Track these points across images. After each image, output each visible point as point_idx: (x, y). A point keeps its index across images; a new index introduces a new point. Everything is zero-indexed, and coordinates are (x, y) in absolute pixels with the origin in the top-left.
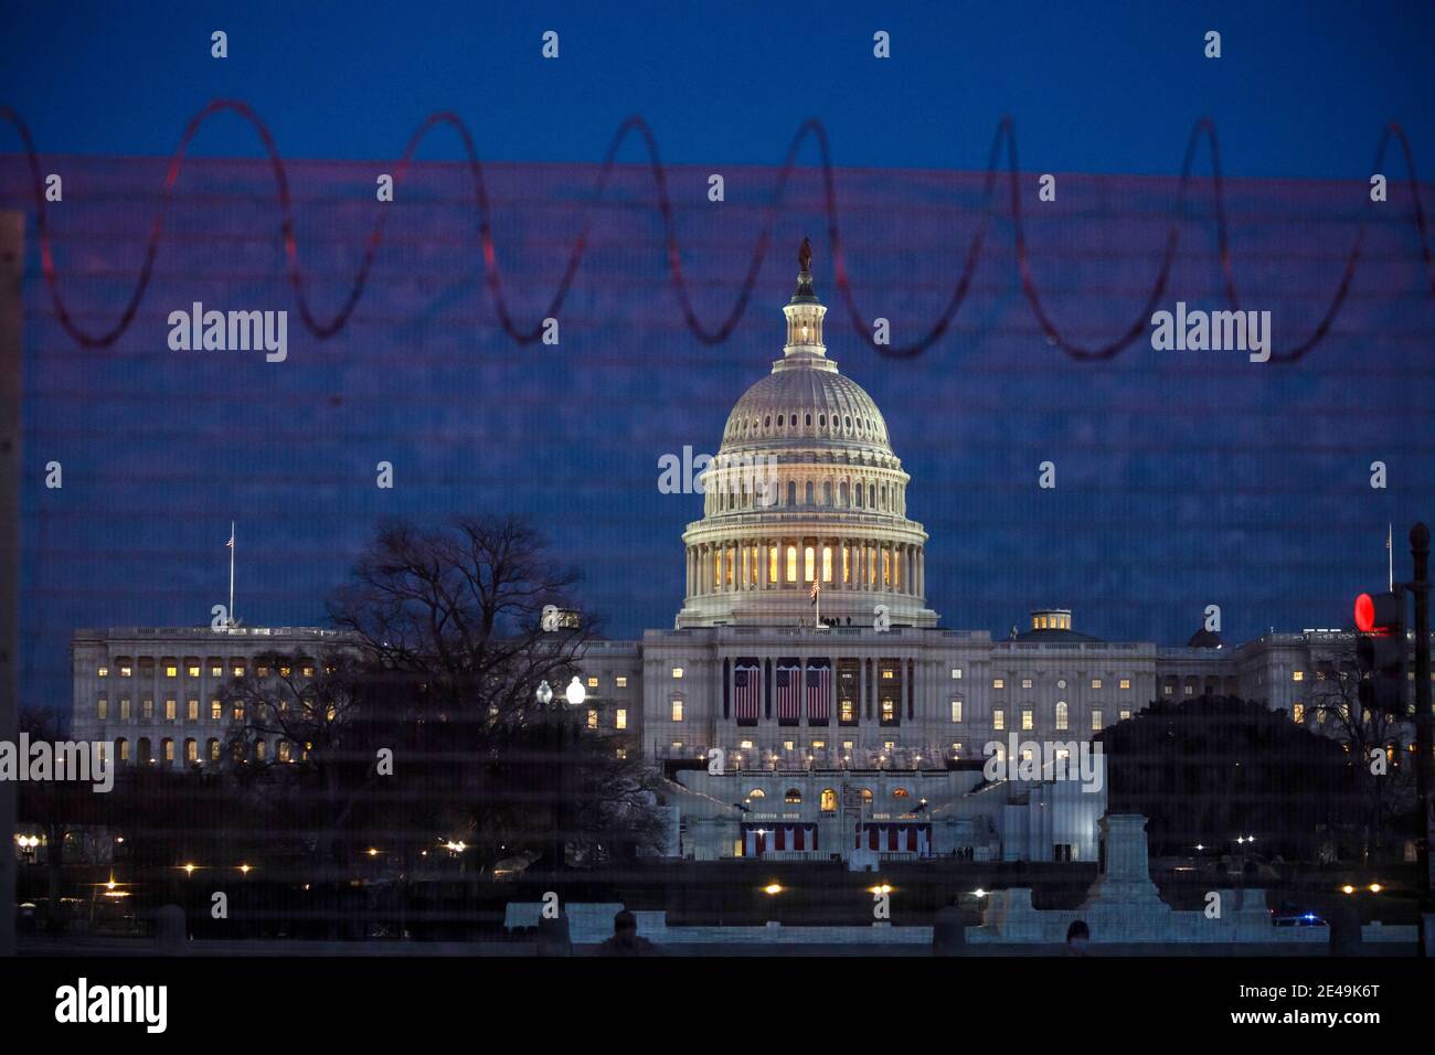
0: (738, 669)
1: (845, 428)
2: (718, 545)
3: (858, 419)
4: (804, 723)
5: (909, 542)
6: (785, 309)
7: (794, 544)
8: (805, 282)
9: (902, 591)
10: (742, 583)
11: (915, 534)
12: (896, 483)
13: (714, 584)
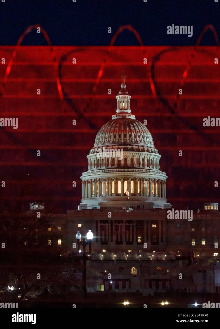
0: (101, 224)
1: (138, 139)
2: (93, 180)
3: (143, 136)
4: (124, 243)
5: (161, 179)
6: (116, 97)
7: (120, 180)
8: (124, 87)
9: (159, 197)
10: (102, 194)
11: (163, 176)
12: (156, 158)
13: (92, 194)
